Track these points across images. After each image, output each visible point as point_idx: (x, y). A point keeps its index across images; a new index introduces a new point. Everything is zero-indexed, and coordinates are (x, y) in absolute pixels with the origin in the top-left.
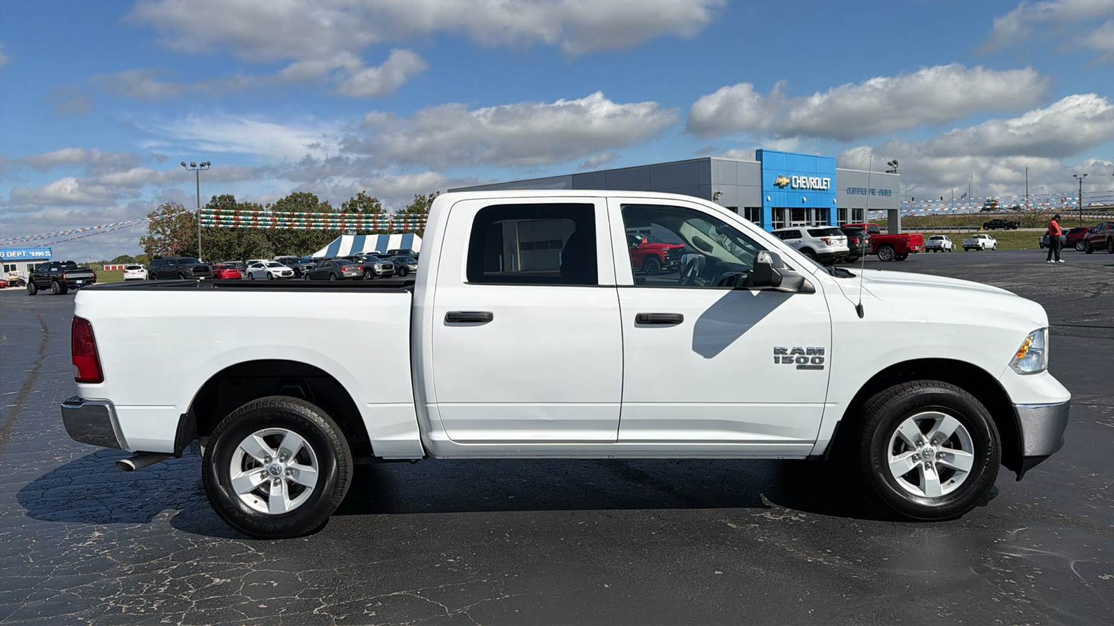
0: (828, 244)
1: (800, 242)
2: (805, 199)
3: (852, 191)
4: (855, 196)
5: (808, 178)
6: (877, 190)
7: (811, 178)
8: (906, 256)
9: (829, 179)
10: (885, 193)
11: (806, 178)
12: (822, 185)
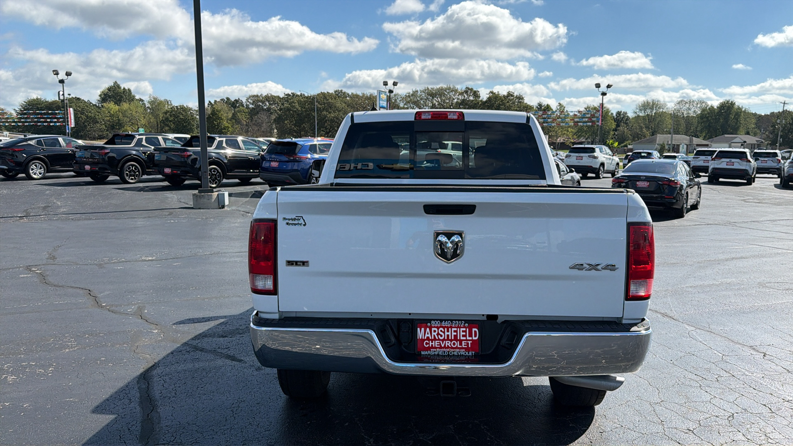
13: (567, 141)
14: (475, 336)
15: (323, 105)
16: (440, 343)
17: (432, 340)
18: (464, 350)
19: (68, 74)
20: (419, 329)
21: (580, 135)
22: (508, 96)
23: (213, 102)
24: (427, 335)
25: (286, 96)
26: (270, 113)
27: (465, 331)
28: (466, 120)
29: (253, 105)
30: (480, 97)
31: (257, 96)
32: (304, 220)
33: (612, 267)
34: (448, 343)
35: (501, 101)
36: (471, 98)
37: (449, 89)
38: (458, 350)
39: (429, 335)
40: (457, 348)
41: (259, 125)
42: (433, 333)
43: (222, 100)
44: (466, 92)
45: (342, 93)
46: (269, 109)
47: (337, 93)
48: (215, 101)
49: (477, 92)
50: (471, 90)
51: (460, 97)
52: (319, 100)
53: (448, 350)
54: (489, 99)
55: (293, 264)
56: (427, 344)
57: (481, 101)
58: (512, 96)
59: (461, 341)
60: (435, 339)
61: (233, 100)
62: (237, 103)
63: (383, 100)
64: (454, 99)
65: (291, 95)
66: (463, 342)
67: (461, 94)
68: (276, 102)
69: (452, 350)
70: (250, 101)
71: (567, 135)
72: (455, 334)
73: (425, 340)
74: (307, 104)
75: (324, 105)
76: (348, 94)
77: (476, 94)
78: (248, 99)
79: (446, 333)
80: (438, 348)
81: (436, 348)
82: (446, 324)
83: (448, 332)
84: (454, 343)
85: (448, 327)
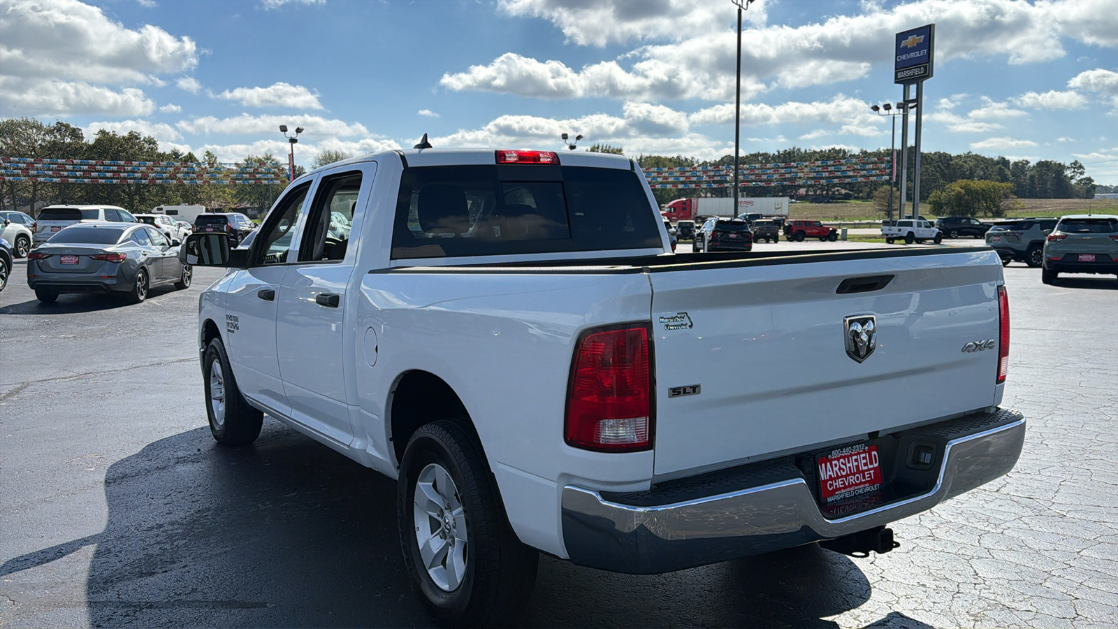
13: (225, 206)
14: (876, 463)
16: (843, 480)
17: (835, 479)
18: (868, 484)
20: (819, 466)
21: (243, 198)
22: (129, 139)
24: (829, 473)
27: (864, 458)
28: (562, 164)
30: (83, 138)
32: (689, 318)
34: (852, 478)
35: (121, 146)
36: (68, 140)
37: (26, 125)
38: (862, 486)
39: (831, 473)
40: (861, 483)
42: (835, 469)
44: (59, 130)
49: (77, 131)
50: (67, 126)
51: (48, 138)
53: (852, 489)
54: (98, 141)
55: (679, 393)
56: (831, 485)
57: (85, 144)
58: (137, 139)
59: (863, 472)
60: (838, 477)
64: (36, 141)
66: (866, 473)
67: (50, 132)
69: (856, 488)
71: (224, 198)
72: (856, 463)
73: (827, 481)
77: (75, 133)
79: (848, 465)
80: (842, 488)
81: (840, 489)
82: (846, 452)
83: (849, 462)
84: (858, 477)
85: (848, 457)
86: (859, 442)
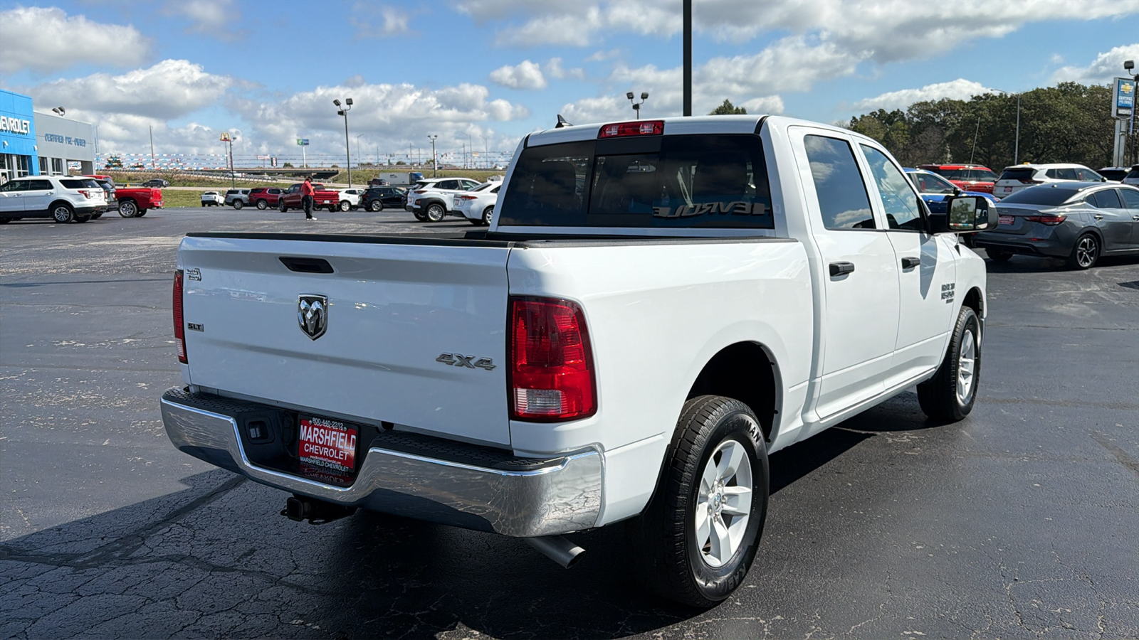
0: (87, 197)
1: (52, 194)
2: (7, 144)
3: (51, 138)
4: (53, 143)
5: (7, 119)
6: (73, 139)
7: (10, 119)
8: (144, 212)
9: (28, 122)
10: (80, 142)
11: (5, 118)
12: (22, 129)
15: (1033, 111)
16: (319, 449)
17: (312, 444)
18: (340, 463)
19: (644, 96)
20: (302, 426)
23: (858, 118)
24: (308, 437)
25: (974, 100)
26: (945, 129)
27: (343, 437)
29: (918, 118)
31: (926, 103)
32: (200, 274)
33: (486, 364)
34: (326, 450)
38: (334, 462)
39: (310, 437)
40: (333, 458)
41: (924, 148)
42: (315, 435)
43: (872, 114)
45: (1073, 87)
46: (943, 123)
47: (1063, 88)
48: (863, 116)
52: (1027, 103)
53: (325, 460)
55: (192, 327)
56: (307, 447)
59: (338, 449)
60: (314, 443)
61: (889, 113)
62: (895, 117)
63: (1124, 94)
65: (984, 97)
66: (341, 452)
68: (956, 111)
69: (329, 461)
70: (913, 112)
72: (334, 439)
73: (306, 442)
74: (1004, 110)
75: (1035, 109)
76: (1085, 88)
78: (911, 109)
79: (326, 437)
80: (316, 455)
81: (314, 455)
82: (326, 424)
83: (328, 435)
84: (332, 452)
85: (328, 429)
86: (339, 421)
